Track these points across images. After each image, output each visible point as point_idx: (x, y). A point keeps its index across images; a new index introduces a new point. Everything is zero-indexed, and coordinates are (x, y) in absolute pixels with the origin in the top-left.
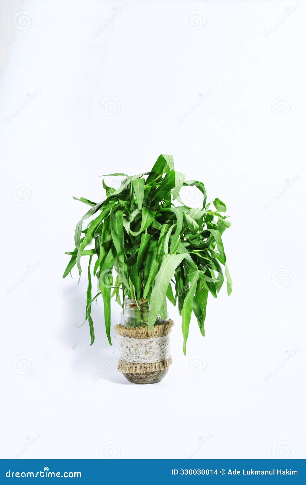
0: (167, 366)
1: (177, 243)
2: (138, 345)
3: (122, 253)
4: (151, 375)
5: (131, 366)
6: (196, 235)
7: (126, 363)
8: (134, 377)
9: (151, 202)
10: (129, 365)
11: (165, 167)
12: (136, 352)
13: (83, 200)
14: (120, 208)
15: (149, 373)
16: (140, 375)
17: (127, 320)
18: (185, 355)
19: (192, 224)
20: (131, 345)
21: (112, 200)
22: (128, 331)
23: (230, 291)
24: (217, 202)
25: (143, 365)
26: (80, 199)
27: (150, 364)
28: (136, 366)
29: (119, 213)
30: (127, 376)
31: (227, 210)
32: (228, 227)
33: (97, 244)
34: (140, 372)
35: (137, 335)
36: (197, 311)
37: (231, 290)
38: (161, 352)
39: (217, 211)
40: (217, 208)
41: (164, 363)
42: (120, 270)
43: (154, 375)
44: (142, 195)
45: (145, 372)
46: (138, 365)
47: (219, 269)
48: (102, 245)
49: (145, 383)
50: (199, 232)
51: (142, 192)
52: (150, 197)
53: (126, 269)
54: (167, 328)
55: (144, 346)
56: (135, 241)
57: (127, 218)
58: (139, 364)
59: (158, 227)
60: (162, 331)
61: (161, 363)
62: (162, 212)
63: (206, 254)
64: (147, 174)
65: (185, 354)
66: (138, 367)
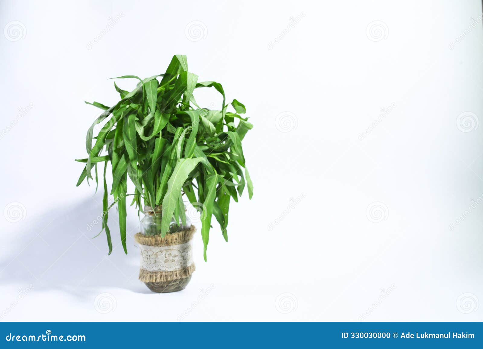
0: (189, 274)
1: (193, 146)
2: (157, 253)
3: (134, 159)
4: (173, 283)
5: (151, 275)
6: (213, 138)
7: (147, 272)
8: (155, 286)
9: (165, 105)
10: (149, 274)
11: (179, 68)
12: (156, 261)
13: (96, 105)
14: (132, 112)
15: (170, 281)
16: (161, 283)
17: (147, 228)
18: (206, 262)
19: (209, 127)
20: (150, 253)
21: (123, 104)
22: (147, 239)
23: (251, 195)
24: (235, 103)
25: (164, 274)
26: (92, 103)
27: (170, 272)
28: (156, 274)
29: (131, 117)
30: (148, 284)
31: (246, 112)
32: (250, 129)
33: (111, 150)
34: (161, 281)
35: (156, 243)
36: (219, 216)
37: (253, 194)
38: (182, 259)
39: (236, 113)
40: (235, 109)
41: (185, 271)
42: (134, 176)
43: (175, 283)
44: (155, 98)
45: (165, 280)
46: (158, 273)
47: (239, 173)
48: (115, 151)
49: (167, 291)
50: (216, 135)
51: (155, 94)
52: (164, 100)
53: (141, 175)
54: (187, 235)
55: (164, 254)
56: (149, 146)
57: (140, 122)
58: (160, 273)
59: (173, 131)
60: (182, 238)
61: (183, 271)
62: (178, 116)
63: (225, 157)
64: (161, 75)
65: (206, 260)
66: (159, 276)
